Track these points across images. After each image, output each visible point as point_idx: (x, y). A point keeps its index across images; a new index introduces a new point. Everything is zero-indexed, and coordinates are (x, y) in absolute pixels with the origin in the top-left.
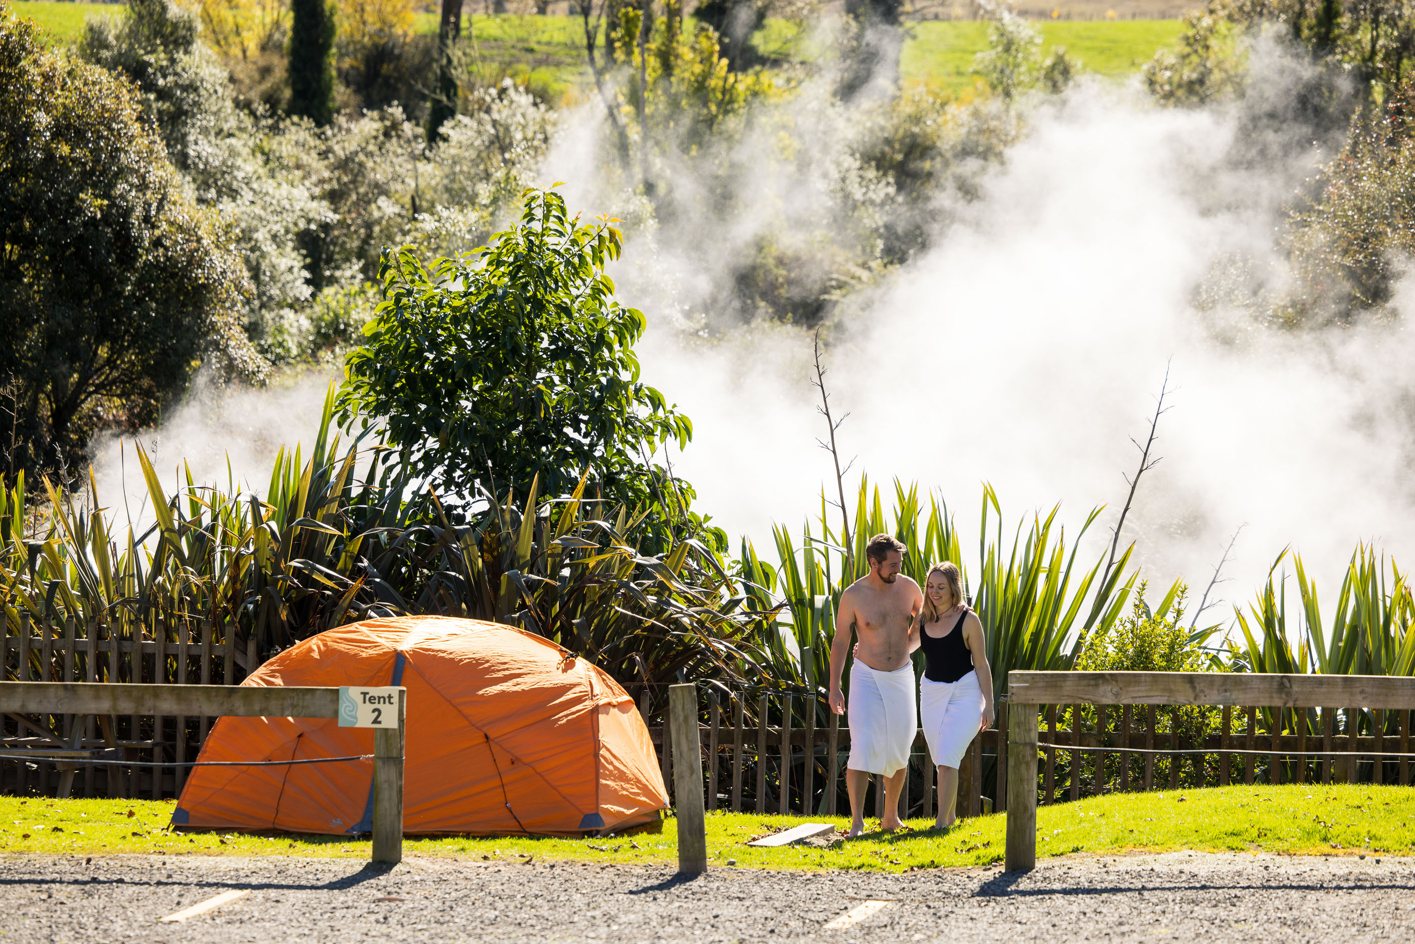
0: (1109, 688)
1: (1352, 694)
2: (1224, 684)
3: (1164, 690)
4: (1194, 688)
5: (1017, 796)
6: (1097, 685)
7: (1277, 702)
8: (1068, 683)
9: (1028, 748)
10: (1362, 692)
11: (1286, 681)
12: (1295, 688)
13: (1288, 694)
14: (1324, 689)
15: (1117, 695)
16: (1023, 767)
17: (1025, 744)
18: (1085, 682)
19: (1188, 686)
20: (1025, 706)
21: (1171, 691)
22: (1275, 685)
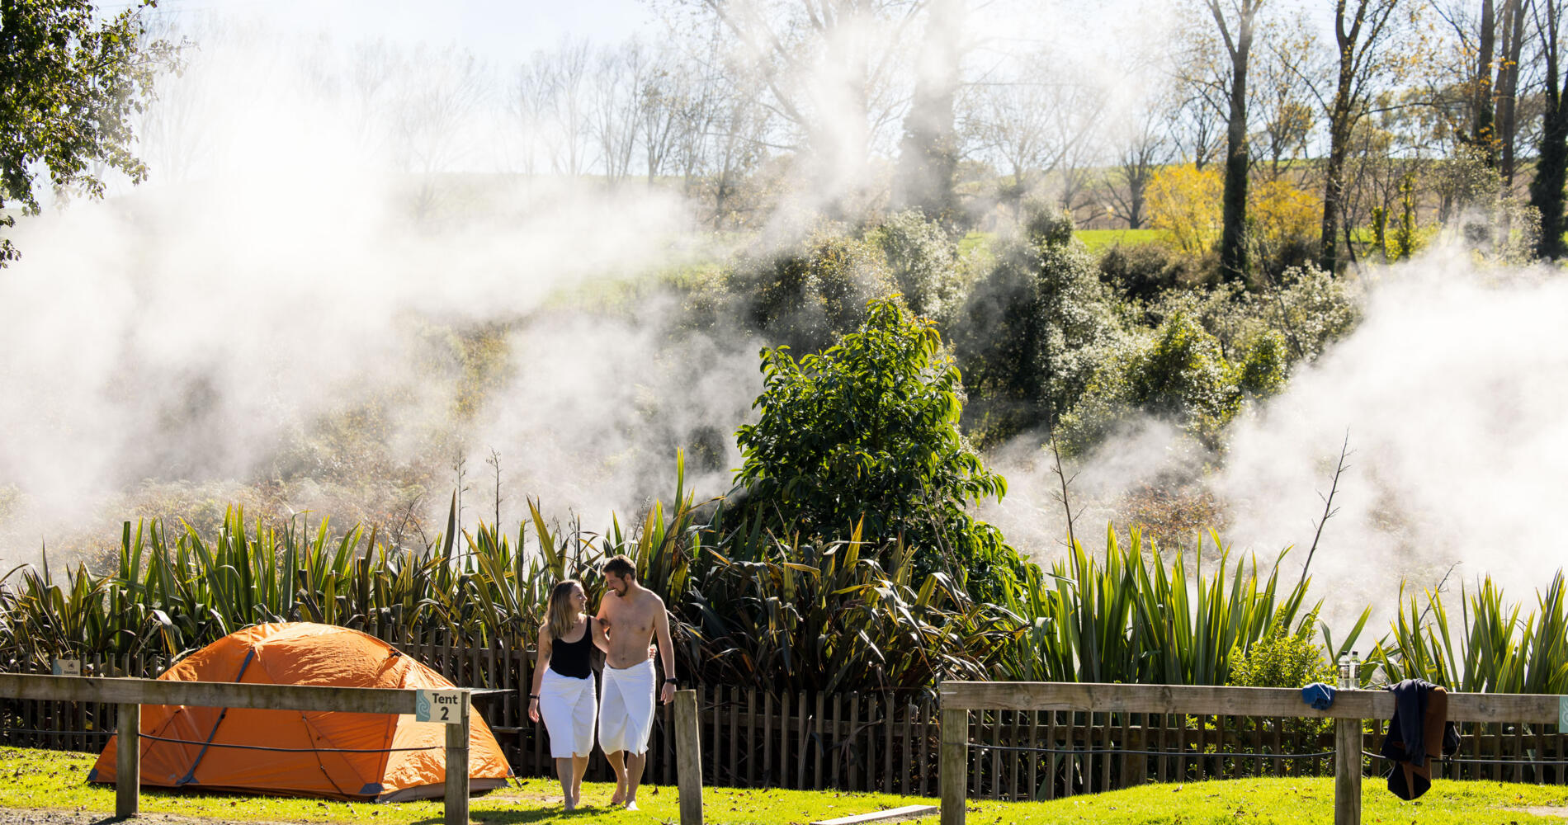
0: (1022, 696)
1: (1221, 703)
2: (1116, 693)
3: (1067, 698)
4: (1091, 697)
5: (947, 788)
6: (1012, 694)
7: (1160, 710)
8: (989, 692)
9: (956, 747)
10: (1229, 701)
11: (1167, 691)
12: (1175, 697)
13: (1169, 702)
14: (1198, 699)
15: (1028, 702)
16: (952, 764)
17: (954, 744)
18: (1002, 691)
19: (1086, 695)
20: (954, 711)
21: (1072, 699)
22: (1158, 694)
